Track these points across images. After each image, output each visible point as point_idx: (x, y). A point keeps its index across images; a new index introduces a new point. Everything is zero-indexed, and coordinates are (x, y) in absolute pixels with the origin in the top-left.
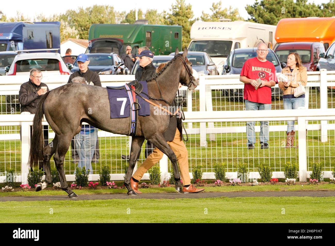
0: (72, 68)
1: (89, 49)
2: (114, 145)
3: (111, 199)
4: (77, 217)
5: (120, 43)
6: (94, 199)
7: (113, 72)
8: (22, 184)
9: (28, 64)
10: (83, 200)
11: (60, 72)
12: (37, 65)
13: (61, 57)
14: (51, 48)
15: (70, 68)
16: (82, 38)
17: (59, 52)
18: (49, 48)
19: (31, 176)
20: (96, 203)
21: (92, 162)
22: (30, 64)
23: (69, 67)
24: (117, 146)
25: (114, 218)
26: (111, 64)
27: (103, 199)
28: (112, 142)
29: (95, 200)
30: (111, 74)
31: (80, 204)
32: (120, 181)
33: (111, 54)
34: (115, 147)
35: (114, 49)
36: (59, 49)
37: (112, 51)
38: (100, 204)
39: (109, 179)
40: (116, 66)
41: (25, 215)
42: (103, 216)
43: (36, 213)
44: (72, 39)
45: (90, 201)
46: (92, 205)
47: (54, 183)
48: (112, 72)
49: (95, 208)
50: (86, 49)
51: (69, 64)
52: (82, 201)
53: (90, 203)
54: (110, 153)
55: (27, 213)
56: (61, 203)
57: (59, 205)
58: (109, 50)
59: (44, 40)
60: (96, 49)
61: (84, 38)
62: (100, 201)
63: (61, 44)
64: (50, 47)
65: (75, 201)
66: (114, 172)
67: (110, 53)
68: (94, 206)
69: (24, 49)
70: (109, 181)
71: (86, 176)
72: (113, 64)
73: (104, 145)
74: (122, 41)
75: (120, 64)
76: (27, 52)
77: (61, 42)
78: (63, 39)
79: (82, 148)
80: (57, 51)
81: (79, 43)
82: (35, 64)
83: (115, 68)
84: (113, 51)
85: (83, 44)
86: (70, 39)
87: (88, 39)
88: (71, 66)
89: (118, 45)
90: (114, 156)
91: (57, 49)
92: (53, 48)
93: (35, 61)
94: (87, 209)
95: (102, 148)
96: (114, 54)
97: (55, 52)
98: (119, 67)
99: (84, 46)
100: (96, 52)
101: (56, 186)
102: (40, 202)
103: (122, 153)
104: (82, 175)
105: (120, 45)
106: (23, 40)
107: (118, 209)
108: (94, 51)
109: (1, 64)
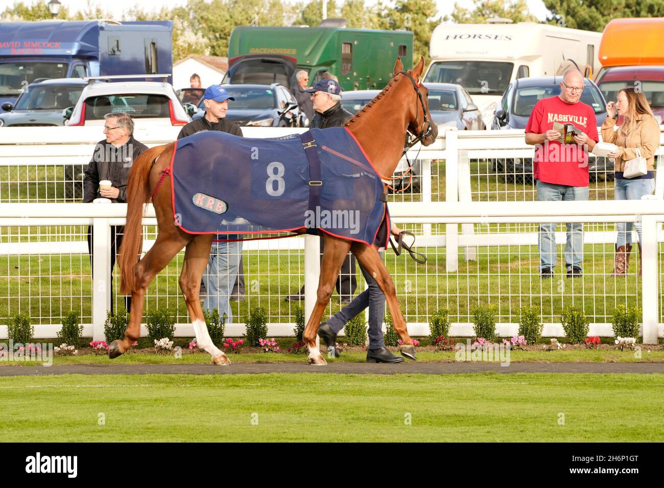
0: (196, 113)
1: (229, 76)
2: (275, 267)
3: (268, 373)
4: (200, 407)
5: (289, 64)
6: (234, 373)
7: (276, 123)
8: (94, 340)
9: (109, 104)
10: (214, 374)
11: (171, 120)
12: (127, 105)
13: (174, 91)
14: (154, 73)
15: (191, 113)
16: (215, 54)
17: (170, 80)
18: (151, 73)
19: (110, 325)
20: (239, 380)
21: (232, 299)
22: (112, 103)
23: (189, 110)
24: (281, 269)
25: (274, 410)
26: (273, 106)
27: (252, 373)
28: (271, 261)
29: (237, 375)
30: (272, 125)
31: (207, 383)
32: (287, 337)
33: (273, 86)
34: (278, 270)
35: (278, 76)
36: (170, 75)
37: (274, 80)
38: (245, 383)
39: (265, 333)
40: (281, 111)
41: (98, 402)
42: (252, 407)
43: (120, 397)
44: (196, 55)
45: (226, 376)
46: (230, 384)
47: (155, 340)
48: (273, 121)
49: (237, 389)
50: (223, 76)
51: (189, 106)
52: (210, 375)
53: (227, 381)
54: (267, 281)
55: (102, 398)
56: (170, 378)
57: (166, 382)
58: (269, 78)
59: (141, 57)
60: (243, 76)
61: (220, 54)
62: (248, 376)
63: (173, 65)
64: (153, 71)
65: (197, 377)
66: (274, 320)
67: (270, 84)
68: (234, 386)
69: (100, 75)
70: (264, 337)
71: (219, 326)
72: (275, 106)
73: (255, 266)
74: (293, 60)
75: (290, 106)
76: (107, 81)
77: (174, 60)
78: (179, 55)
79: (211, 272)
80: (166, 80)
81: (210, 64)
82: (123, 104)
83: (279, 113)
84: (276, 80)
85: (218, 66)
86: (192, 55)
87: (227, 56)
88: (193, 109)
89: (287, 70)
90: (274, 290)
91: (166, 76)
92: (157, 72)
93: (123, 99)
94: (220, 392)
95: (252, 271)
96: (278, 85)
97: (162, 82)
98: (288, 111)
99: (220, 70)
100: (242, 81)
101: (161, 346)
102: (128, 376)
103: (291, 282)
104: (211, 324)
105: (290, 69)
106: (100, 57)
107: (282, 392)
108: (239, 79)
109: (56, 103)
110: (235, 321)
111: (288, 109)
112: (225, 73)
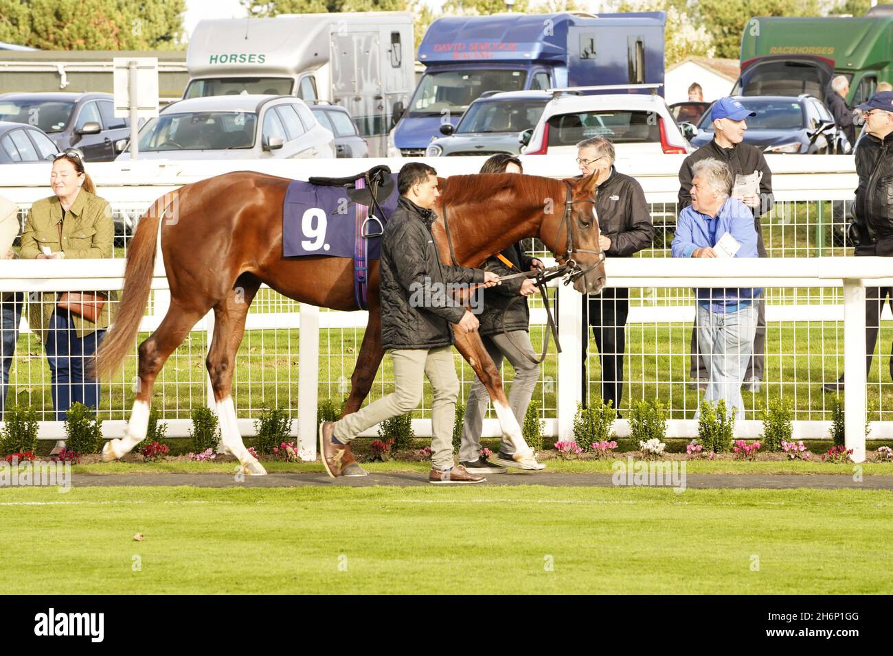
0: (695, 136)
1: (741, 85)
2: (802, 344)
3: (794, 488)
4: (703, 533)
5: (823, 67)
6: (747, 488)
7: (804, 149)
8: (561, 440)
9: (579, 124)
10: (721, 488)
11: (662, 145)
12: (603, 126)
13: (666, 106)
14: (640, 83)
15: (689, 136)
16: (723, 56)
17: (661, 92)
18: (635, 83)
19: (581, 421)
20: (754, 496)
21: (745, 388)
22: (583, 124)
23: (686, 132)
24: (811, 347)
25: (803, 538)
26: (801, 124)
27: (773, 488)
28: (798, 337)
29: (751, 490)
30: (799, 151)
31: (710, 499)
32: (820, 440)
33: (801, 97)
34: (807, 348)
35: (810, 84)
36: (661, 85)
37: (803, 89)
38: (764, 502)
39: (789, 434)
40: (812, 131)
41: (567, 523)
42: (774, 534)
43: (596, 518)
44: (697, 58)
45: (737, 492)
46: (743, 502)
47: (642, 443)
48: (801, 146)
49: (752, 510)
50: (733, 85)
51: (686, 126)
52: (716, 490)
53: (739, 498)
54: (793, 364)
55: (572, 518)
56: (662, 493)
57: (656, 498)
58: (794, 87)
59: (624, 62)
60: (760, 84)
61: (729, 56)
62: (766, 491)
63: (666, 71)
64: (638, 80)
65: (697, 491)
66: (801, 417)
67: (797, 96)
68: (749, 504)
69: (568, 86)
70: (789, 440)
71: (726, 424)
72: (804, 126)
73: (776, 343)
74: (830, 63)
75: (825, 125)
76: (577, 94)
77: (668, 65)
78: (674, 57)
79: (716, 351)
80: (656, 91)
81: (716, 69)
82: (598, 124)
83: (809, 135)
84: (806, 90)
85: (726, 72)
86: (691, 57)
87: (739, 58)
88: (691, 131)
89: (820, 75)
90: (802, 375)
91: (656, 86)
92: (644, 81)
93: (599, 117)
94: (730, 512)
95: (771, 350)
96: (807, 97)
97: (650, 94)
98: (821, 132)
99: (729, 77)
100: (758, 92)
101: (649, 450)
102: (606, 489)
103: (825, 365)
104: (716, 421)
105: (825, 74)
106: (568, 61)
107: (813, 514)
108: (756, 89)
109: (510, 124)
110: (748, 417)
111: (821, 129)
112: (735, 81)
